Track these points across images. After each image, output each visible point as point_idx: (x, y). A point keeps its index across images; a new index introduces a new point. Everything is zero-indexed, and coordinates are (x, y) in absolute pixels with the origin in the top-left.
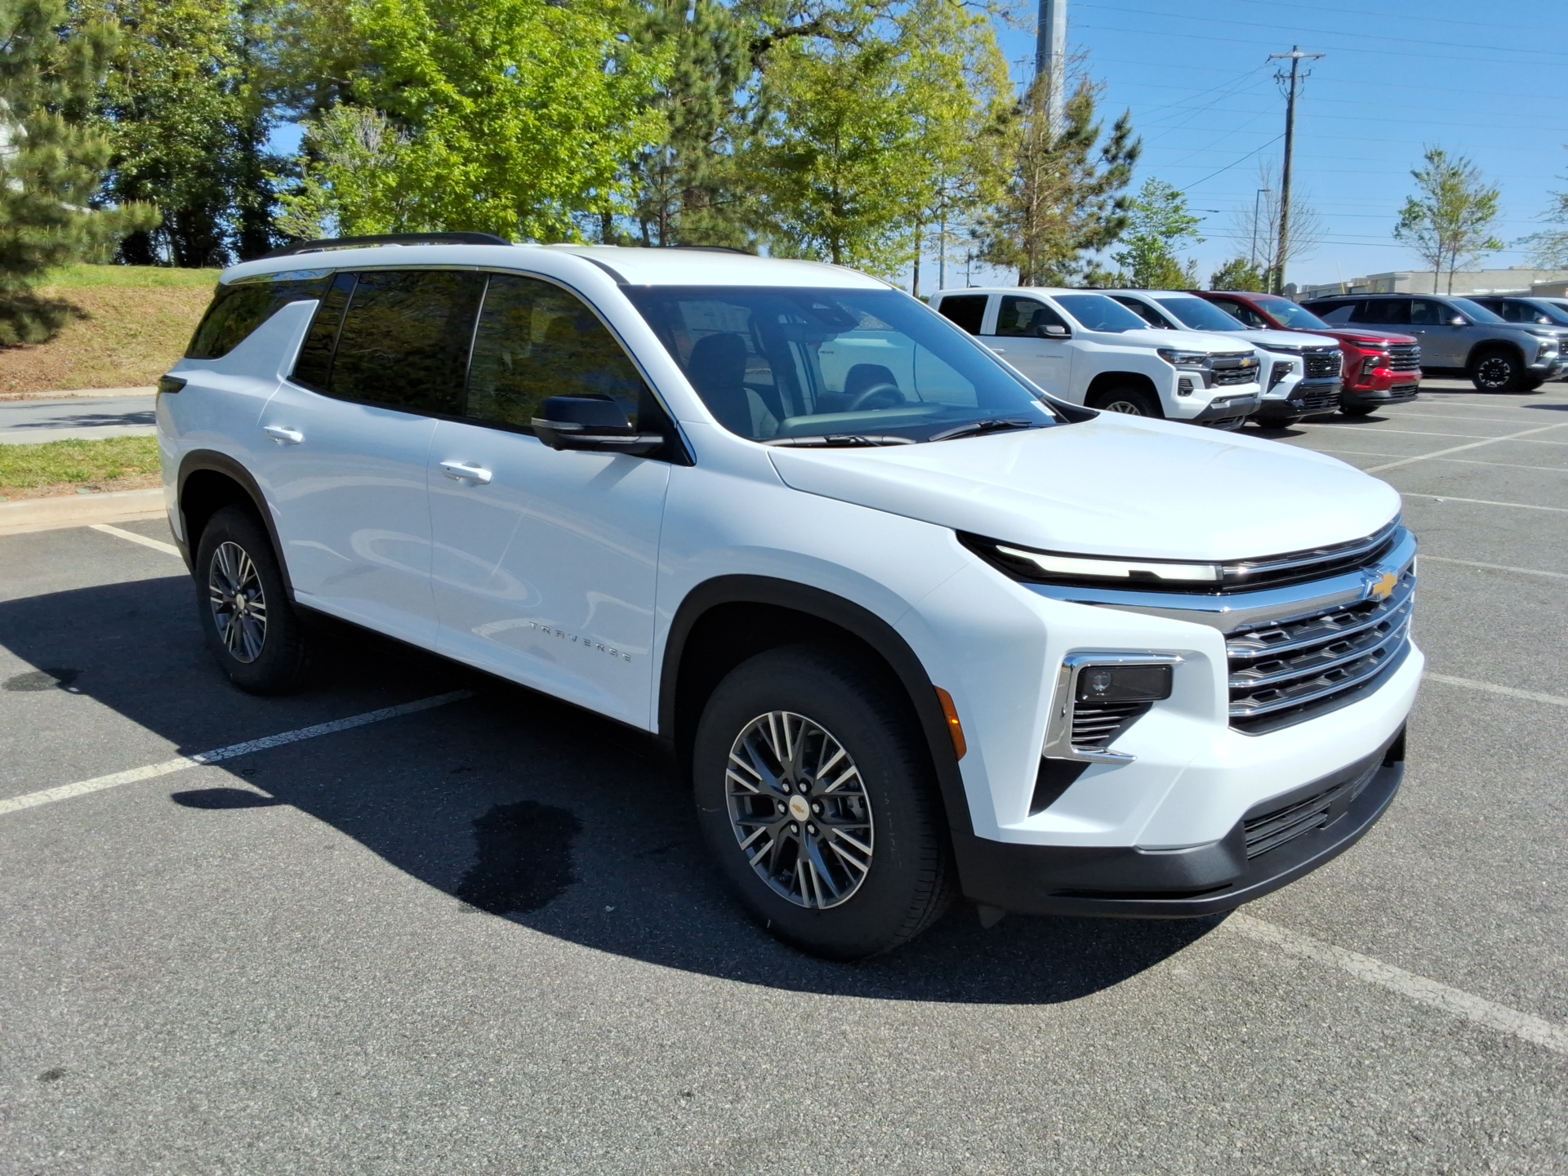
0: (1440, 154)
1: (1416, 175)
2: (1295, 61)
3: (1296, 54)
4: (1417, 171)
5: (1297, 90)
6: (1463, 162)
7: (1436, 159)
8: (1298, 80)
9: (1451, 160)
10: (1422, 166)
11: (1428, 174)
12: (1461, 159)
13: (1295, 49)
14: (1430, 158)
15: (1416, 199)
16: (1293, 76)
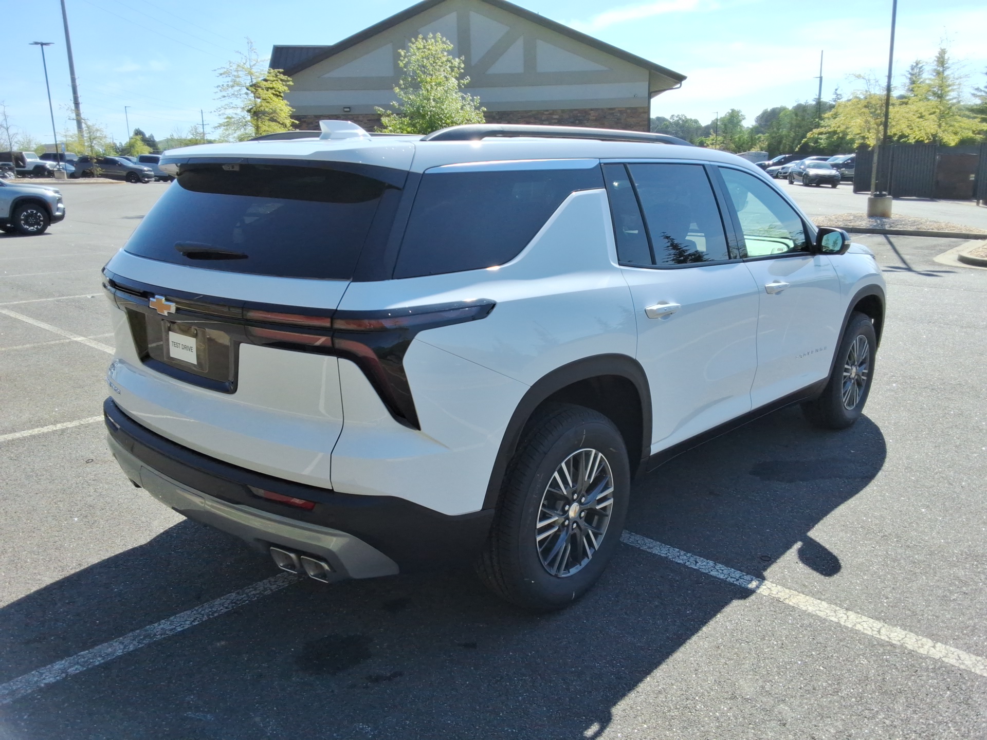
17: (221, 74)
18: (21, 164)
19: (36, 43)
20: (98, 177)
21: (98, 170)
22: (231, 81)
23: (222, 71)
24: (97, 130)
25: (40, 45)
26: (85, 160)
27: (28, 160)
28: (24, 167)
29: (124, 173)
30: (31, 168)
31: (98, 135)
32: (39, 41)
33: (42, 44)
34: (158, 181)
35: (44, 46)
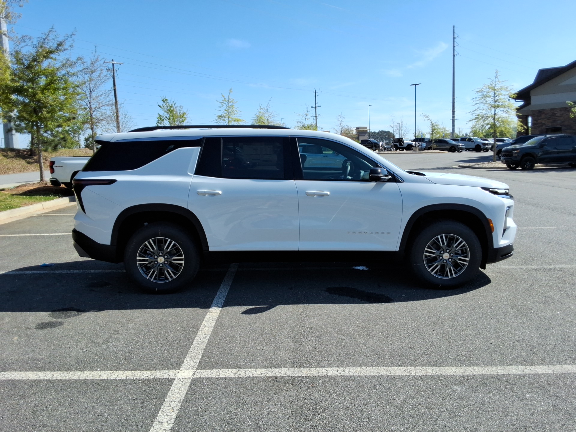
0: (166, 100)
1: (160, 106)
2: (113, 64)
3: (113, 62)
4: (160, 105)
5: (115, 75)
6: (174, 103)
7: (165, 101)
8: (115, 71)
9: (170, 102)
10: (161, 103)
11: (163, 106)
12: (173, 102)
13: (112, 60)
14: (163, 101)
15: (161, 114)
16: (113, 70)
17: (478, 92)
18: (402, 144)
19: (413, 85)
20: (434, 149)
21: (434, 146)
22: (482, 95)
23: (478, 90)
24: (437, 126)
25: (414, 86)
26: (430, 141)
27: (405, 142)
28: (403, 145)
29: (449, 147)
30: (405, 146)
31: (437, 128)
32: (414, 84)
33: (416, 85)
34: (466, 150)
35: (416, 86)
